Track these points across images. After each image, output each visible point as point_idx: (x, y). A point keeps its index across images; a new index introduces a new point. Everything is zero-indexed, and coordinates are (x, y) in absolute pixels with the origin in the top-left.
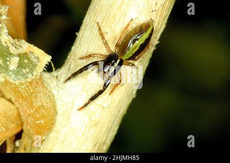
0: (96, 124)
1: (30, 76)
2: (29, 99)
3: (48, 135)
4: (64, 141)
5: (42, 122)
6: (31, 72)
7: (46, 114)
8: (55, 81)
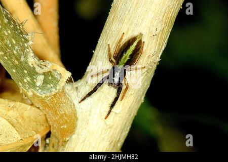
0: (111, 127)
1: (54, 90)
2: (53, 108)
3: (71, 137)
4: (84, 141)
5: (65, 127)
6: (55, 86)
7: (68, 121)
8: (75, 93)
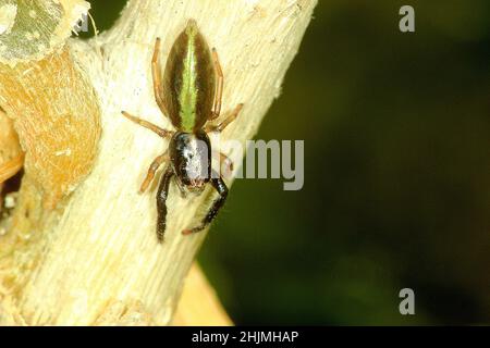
1: (42, 47)
2: (38, 101)
3: (81, 184)
4: (117, 198)
5: (69, 152)
6: (45, 38)
7: (78, 135)
8: (97, 59)
